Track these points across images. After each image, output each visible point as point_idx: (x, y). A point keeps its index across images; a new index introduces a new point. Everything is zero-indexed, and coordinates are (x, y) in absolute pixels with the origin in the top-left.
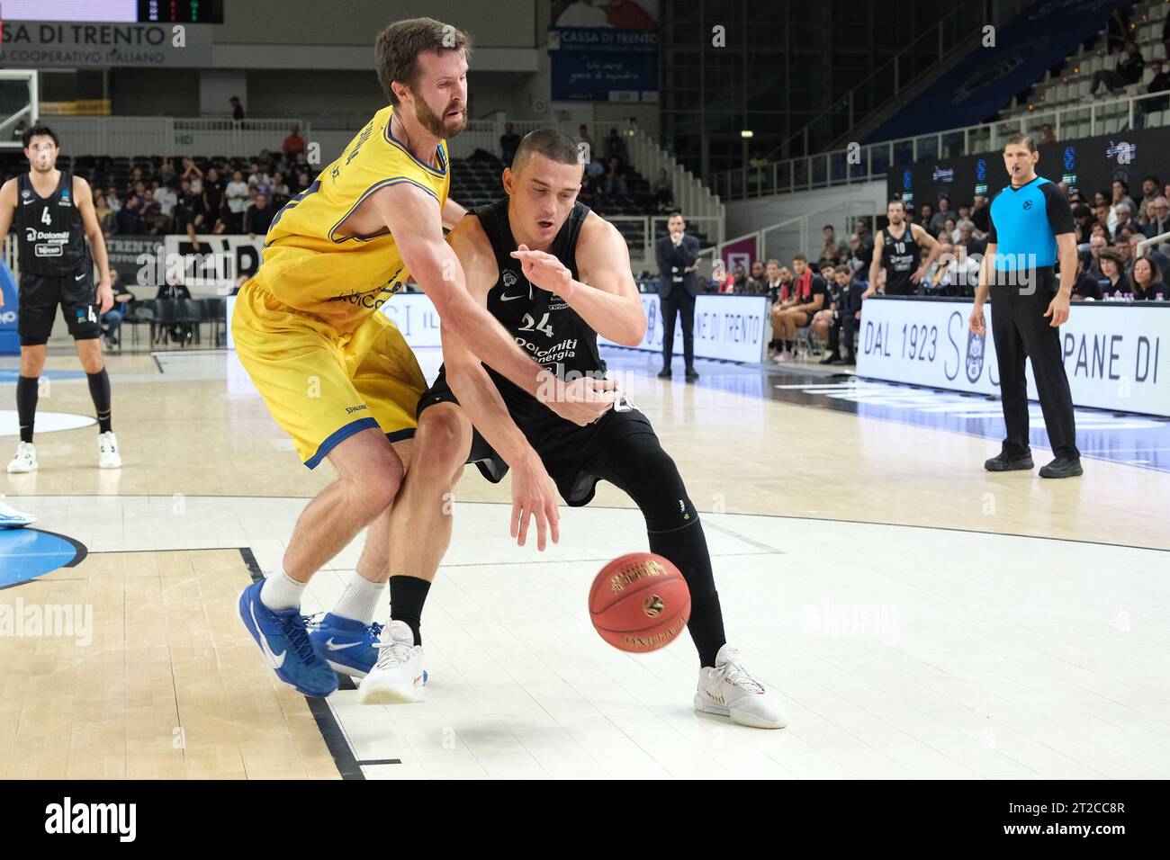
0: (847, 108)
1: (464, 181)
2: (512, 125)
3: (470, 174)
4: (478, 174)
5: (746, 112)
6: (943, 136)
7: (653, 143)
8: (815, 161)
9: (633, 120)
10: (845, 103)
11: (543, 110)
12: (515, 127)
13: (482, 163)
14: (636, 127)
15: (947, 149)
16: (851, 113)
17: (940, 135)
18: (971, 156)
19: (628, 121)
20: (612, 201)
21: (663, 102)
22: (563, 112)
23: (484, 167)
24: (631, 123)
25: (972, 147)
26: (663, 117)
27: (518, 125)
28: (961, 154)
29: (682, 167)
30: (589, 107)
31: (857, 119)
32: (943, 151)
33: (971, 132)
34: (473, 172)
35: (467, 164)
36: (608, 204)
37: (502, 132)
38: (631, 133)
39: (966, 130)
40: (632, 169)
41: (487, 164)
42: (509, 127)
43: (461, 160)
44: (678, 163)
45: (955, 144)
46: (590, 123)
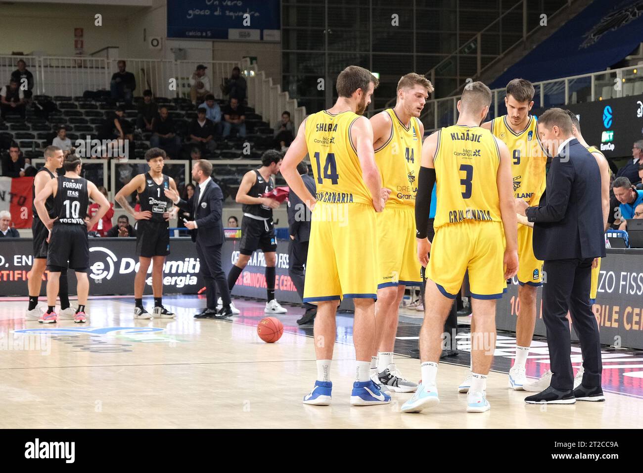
0: (474, 51)
1: (72, 121)
2: (124, 62)
3: (81, 114)
4: (87, 114)
5: (371, 53)
6: (570, 82)
7: (274, 83)
8: (441, 105)
9: (253, 59)
10: (473, 46)
11: (159, 47)
12: (128, 64)
13: (93, 103)
14: (255, 66)
15: (575, 95)
16: (479, 56)
17: (566, 79)
18: (597, 102)
19: (248, 59)
20: (231, 144)
21: (286, 42)
22: (180, 50)
23: (96, 107)
24: (252, 63)
25: (599, 93)
26: (286, 56)
27: (132, 62)
28: (588, 101)
29: (304, 108)
30: (208, 45)
31: (484, 62)
32: (570, 97)
33: (598, 78)
34: (83, 111)
35: (77, 103)
36: (227, 147)
37: (114, 69)
38: (252, 73)
39: (593, 75)
40: (252, 110)
41: (98, 104)
42: (123, 64)
43: (70, 99)
44: (300, 105)
45: (583, 90)
46: (207, 61)
